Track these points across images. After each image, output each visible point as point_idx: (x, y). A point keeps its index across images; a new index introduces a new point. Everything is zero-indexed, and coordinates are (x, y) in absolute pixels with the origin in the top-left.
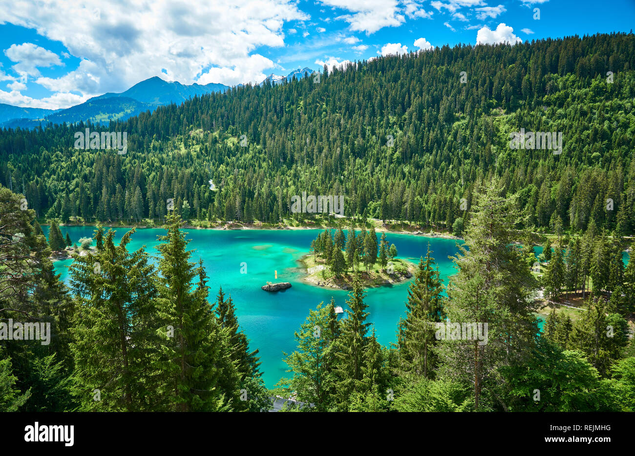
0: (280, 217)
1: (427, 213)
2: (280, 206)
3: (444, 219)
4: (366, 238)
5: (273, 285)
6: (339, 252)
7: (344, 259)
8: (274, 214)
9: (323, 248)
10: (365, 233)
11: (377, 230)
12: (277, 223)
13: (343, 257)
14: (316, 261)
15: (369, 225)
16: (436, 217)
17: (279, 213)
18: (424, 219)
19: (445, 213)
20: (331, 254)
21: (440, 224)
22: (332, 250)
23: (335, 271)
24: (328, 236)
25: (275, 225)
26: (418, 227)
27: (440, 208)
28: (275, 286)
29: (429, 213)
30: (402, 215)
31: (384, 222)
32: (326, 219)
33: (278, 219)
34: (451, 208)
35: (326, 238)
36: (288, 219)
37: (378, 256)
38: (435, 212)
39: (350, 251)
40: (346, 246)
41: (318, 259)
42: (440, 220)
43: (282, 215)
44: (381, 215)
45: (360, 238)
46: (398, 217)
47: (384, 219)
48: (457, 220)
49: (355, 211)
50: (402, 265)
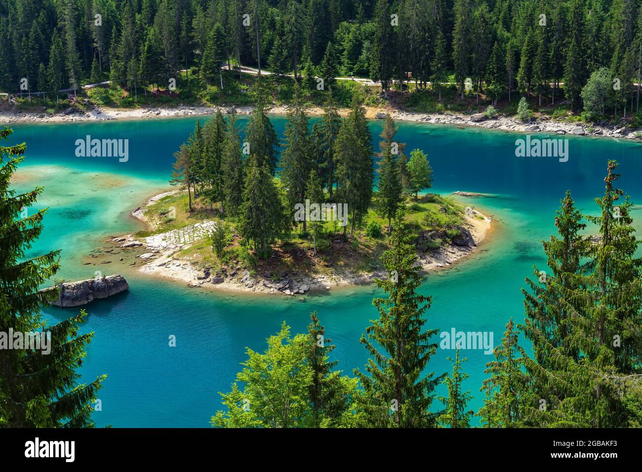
0: (72, 81)
1: (509, 58)
2: (71, 45)
3: (559, 75)
4: (341, 136)
5: (73, 284)
6: (263, 180)
7: (278, 202)
8: (51, 71)
9: (214, 171)
10: (336, 121)
11: (371, 113)
12: (64, 97)
13: (275, 195)
14: (192, 210)
15: (342, 97)
16: (537, 66)
17: (69, 65)
18: (501, 75)
19: (560, 57)
20: (238, 187)
21: (546, 88)
22: (242, 175)
23: (254, 235)
24: (229, 134)
25: (60, 102)
26: (484, 97)
27: (548, 40)
28: (78, 287)
29: (517, 55)
30: (435, 65)
31: (385, 86)
32: (213, 81)
33: (67, 85)
34: (578, 42)
35: (219, 138)
36: (98, 83)
37: (376, 190)
38: (531, 54)
39: (295, 177)
40: (282, 163)
41: (198, 204)
42: (548, 78)
43: (76, 73)
44: (376, 65)
45: (321, 136)
46: (423, 73)
47: (384, 76)
48: (595, 77)
49: (300, 55)
50: (445, 210)
